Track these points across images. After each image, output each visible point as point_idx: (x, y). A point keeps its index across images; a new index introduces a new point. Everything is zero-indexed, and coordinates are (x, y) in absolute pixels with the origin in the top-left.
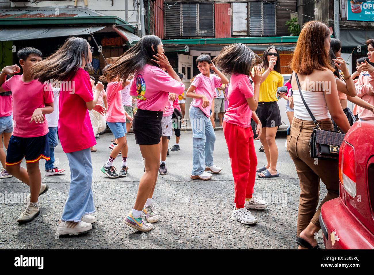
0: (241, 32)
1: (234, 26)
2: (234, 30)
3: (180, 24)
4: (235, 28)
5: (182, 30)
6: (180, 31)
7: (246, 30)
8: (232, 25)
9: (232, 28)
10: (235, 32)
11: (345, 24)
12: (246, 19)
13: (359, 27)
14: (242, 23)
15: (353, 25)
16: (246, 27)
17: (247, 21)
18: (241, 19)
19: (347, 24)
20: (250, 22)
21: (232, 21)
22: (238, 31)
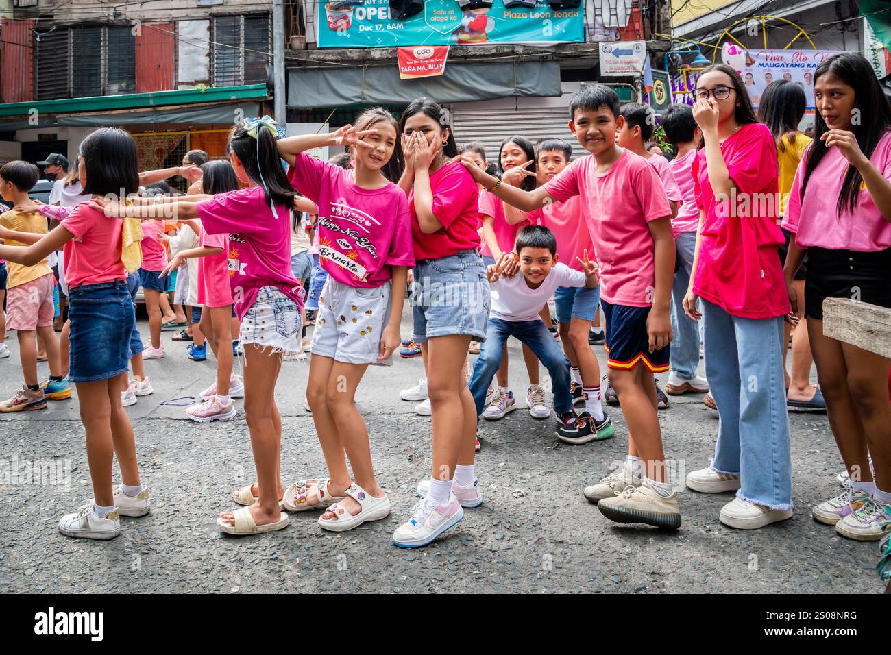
0: (197, 83)
1: (180, 71)
2: (180, 80)
3: (68, 72)
4: (183, 76)
5: (72, 86)
6: (68, 86)
7: (207, 78)
8: (176, 70)
9: (176, 77)
10: (183, 83)
11: (311, 56)
12: (207, 56)
13: (343, 61)
14: (199, 64)
15: (329, 57)
16: (207, 72)
17: (208, 59)
18: (196, 56)
19: (315, 56)
20: (215, 61)
21: (177, 60)
22: (189, 80)
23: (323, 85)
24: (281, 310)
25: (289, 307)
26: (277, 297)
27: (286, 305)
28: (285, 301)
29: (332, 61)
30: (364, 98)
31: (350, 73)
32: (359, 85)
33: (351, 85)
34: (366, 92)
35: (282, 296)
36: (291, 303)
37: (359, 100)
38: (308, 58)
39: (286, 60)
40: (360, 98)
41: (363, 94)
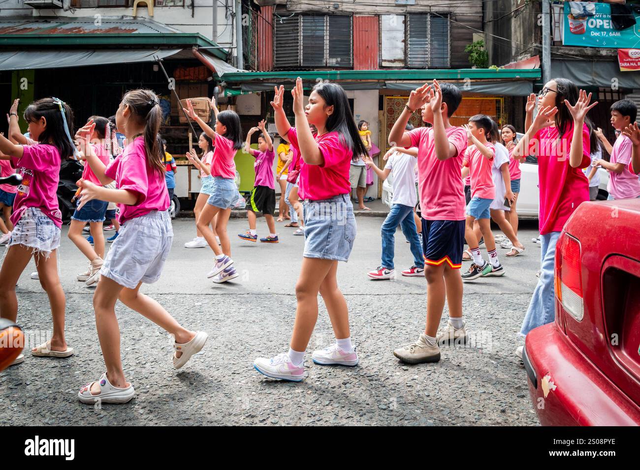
0: (395, 61)
1: (383, 52)
2: (383, 58)
3: (299, 48)
4: (385, 55)
5: (302, 58)
6: (299, 58)
7: (403, 58)
8: (380, 50)
9: (380, 56)
10: (385, 61)
11: (560, 51)
12: (402, 42)
13: (581, 56)
14: (396, 48)
15: (572, 53)
16: (402, 53)
17: (403, 44)
18: (394, 41)
19: (562, 51)
20: (409, 46)
21: (380, 44)
22: (389, 59)
23: (565, 72)
24: (41, 224)
25: (47, 222)
26: (40, 215)
27: (45, 221)
28: (45, 218)
29: (573, 55)
30: (595, 83)
31: (584, 65)
32: (591, 74)
33: (584, 73)
34: (595, 79)
35: (43, 215)
36: (49, 220)
37: (591, 84)
38: (557, 52)
39: (551, 53)
40: (592, 82)
41: (593, 79)
